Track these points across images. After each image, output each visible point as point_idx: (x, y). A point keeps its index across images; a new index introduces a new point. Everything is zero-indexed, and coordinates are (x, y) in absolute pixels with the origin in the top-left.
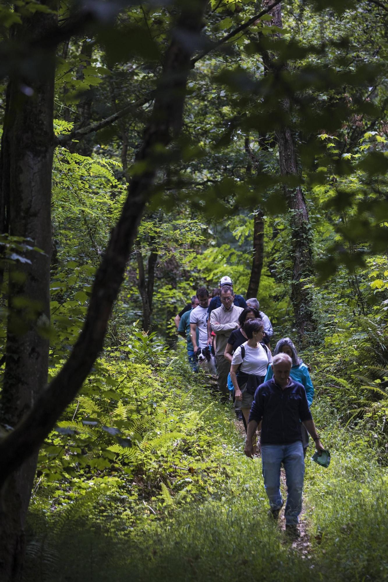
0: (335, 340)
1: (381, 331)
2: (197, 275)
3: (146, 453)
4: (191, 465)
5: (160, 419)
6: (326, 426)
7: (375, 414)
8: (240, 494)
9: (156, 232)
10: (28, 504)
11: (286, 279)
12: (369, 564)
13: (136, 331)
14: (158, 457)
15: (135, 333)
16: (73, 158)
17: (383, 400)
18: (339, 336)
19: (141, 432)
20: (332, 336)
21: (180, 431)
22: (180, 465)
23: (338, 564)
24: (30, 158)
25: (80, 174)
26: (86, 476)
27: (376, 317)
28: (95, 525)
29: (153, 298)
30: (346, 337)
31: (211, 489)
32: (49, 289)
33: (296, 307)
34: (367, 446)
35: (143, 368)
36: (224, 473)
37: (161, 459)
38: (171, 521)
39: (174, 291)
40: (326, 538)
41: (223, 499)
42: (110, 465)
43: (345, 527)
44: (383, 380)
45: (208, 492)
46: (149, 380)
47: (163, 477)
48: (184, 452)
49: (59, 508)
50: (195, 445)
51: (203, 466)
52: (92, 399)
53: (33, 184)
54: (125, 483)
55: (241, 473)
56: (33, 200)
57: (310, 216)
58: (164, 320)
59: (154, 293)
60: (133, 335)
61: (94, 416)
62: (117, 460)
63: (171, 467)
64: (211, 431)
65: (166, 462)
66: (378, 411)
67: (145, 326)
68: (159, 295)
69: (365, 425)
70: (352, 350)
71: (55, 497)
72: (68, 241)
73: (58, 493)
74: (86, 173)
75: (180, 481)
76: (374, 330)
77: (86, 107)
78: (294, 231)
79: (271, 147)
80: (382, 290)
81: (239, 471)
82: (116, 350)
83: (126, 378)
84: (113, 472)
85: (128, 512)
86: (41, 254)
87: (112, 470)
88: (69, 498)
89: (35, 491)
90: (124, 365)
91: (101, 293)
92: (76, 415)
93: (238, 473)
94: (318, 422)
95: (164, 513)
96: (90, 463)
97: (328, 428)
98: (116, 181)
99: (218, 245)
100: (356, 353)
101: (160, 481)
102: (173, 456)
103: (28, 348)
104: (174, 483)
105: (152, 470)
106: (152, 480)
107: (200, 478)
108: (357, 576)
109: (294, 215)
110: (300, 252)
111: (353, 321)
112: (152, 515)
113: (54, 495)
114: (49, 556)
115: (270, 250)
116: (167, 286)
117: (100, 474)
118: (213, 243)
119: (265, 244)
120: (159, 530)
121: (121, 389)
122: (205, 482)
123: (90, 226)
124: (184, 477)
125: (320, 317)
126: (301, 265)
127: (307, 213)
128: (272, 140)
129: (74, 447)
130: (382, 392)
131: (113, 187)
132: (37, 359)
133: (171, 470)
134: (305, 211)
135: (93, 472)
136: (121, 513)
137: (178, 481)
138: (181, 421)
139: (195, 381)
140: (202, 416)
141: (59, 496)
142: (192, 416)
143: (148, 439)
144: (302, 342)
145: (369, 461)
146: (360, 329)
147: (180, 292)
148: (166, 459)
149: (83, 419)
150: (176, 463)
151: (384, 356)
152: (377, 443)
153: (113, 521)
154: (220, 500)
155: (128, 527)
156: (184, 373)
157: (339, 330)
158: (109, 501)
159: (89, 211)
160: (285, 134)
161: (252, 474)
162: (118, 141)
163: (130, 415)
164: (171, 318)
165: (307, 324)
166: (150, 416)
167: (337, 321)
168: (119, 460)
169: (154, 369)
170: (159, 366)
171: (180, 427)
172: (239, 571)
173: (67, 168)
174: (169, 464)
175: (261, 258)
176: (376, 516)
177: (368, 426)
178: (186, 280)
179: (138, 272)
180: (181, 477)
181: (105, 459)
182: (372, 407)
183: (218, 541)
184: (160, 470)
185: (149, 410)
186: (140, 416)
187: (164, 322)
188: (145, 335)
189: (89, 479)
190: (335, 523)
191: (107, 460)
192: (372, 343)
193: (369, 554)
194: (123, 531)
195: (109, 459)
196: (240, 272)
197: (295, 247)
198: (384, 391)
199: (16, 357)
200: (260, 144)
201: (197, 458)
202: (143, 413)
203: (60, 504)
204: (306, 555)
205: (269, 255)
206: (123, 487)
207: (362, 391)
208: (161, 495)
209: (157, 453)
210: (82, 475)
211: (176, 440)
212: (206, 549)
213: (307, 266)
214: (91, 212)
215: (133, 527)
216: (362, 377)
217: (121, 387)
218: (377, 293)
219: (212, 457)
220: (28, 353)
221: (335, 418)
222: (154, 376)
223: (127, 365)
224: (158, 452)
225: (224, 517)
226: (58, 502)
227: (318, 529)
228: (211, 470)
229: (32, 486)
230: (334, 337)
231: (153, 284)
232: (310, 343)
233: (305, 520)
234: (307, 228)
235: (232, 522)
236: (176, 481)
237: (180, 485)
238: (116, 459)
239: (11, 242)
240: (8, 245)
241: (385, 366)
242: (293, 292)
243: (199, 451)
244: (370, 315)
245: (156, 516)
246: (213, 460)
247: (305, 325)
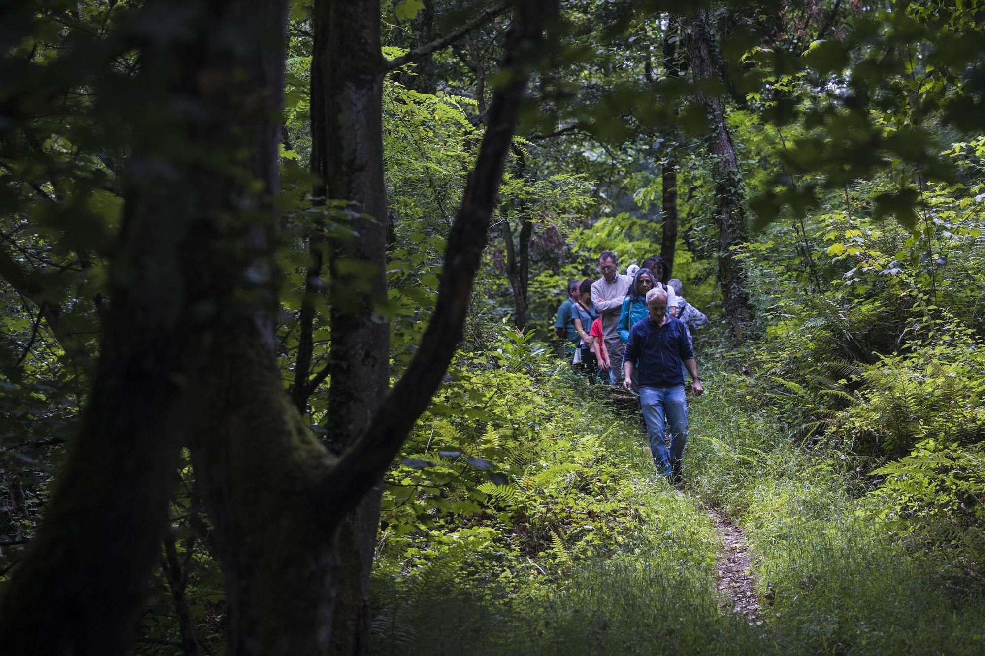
0: (781, 330)
1: (844, 314)
2: (586, 254)
3: (528, 493)
4: (590, 507)
5: (545, 445)
6: (774, 448)
7: (840, 427)
8: (659, 544)
9: (528, 193)
10: (370, 568)
11: (710, 250)
12: (841, 628)
13: (507, 330)
14: (544, 498)
15: (506, 332)
16: (411, 97)
17: (850, 407)
18: (785, 324)
19: (520, 463)
20: (777, 325)
21: (573, 462)
22: (575, 507)
23: (799, 629)
24: (351, 91)
25: (421, 118)
26: (447, 528)
27: (837, 294)
28: (463, 592)
29: (529, 289)
30: (796, 325)
31: (620, 539)
32: (386, 271)
33: (726, 289)
34: (831, 471)
35: (519, 378)
36: (637, 516)
37: (548, 500)
38: (567, 582)
39: (557, 278)
40: (780, 597)
41: (637, 551)
42: (480, 511)
43: (805, 579)
44: (849, 380)
45: (616, 542)
46: (528, 394)
47: (553, 525)
48: (580, 490)
49: (413, 571)
50: (594, 481)
51: (607, 507)
52: (452, 424)
53: (357, 126)
54: (502, 534)
55: (660, 516)
56: (358, 148)
57: (738, 163)
58: (544, 319)
59: (530, 282)
60: (503, 335)
61: (456, 444)
62: (489, 505)
63: (563, 510)
64: (616, 461)
65: (557, 504)
66: (844, 424)
67: (519, 322)
68: (536, 285)
69: (827, 444)
70: (805, 341)
71: (407, 558)
72: (408, 211)
73: (411, 551)
74: (429, 116)
75: (576, 529)
76: (835, 312)
77: (425, 28)
78: (719, 184)
79: (682, 70)
80: (844, 257)
81: (657, 513)
82: (481, 355)
83: (496, 392)
84: (485, 521)
85: (508, 573)
86: (373, 223)
87: (482, 519)
88: (426, 557)
89: (379, 550)
90: (493, 375)
91: (457, 261)
92: (430, 446)
93: (656, 516)
94: (763, 443)
95: (556, 573)
96: (453, 508)
97: (777, 450)
98: (471, 125)
99: (613, 214)
100: (811, 345)
101: (550, 530)
102: (566, 494)
103: (360, 351)
104: (569, 533)
105: (537, 516)
106: (538, 529)
107: (603, 524)
108: (826, 645)
109: (718, 163)
110: (727, 212)
111: (805, 303)
112: (541, 576)
113: (405, 554)
114: (403, 634)
115: (685, 216)
116: (547, 271)
117: (466, 524)
118: (608, 210)
119: (678, 208)
120: (551, 595)
121: (489, 409)
122: (612, 529)
123: (438, 188)
124: (582, 523)
125: (759, 300)
126: (730, 230)
127: (735, 159)
128: (683, 61)
129: (429, 487)
130: (849, 397)
131: (466, 133)
132: (373, 366)
133: (564, 514)
134: (733, 156)
135: (457, 522)
136: (498, 576)
137: (574, 529)
138: (574, 448)
139: (591, 396)
140: (603, 441)
141: (412, 555)
142: (590, 442)
143: (531, 474)
144: (735, 336)
145: (835, 491)
146: (815, 313)
147: (564, 279)
148: (556, 500)
149: (440, 449)
150: (570, 505)
151: (849, 348)
152: (845, 467)
153: (489, 585)
154: (633, 552)
155: (508, 593)
156: (576, 386)
157: (786, 316)
158: (480, 559)
159: (435, 167)
160: (700, 52)
161: (676, 516)
162: (470, 74)
163: (504, 442)
164: (553, 316)
165: (741, 312)
166: (531, 443)
167: (783, 304)
168: (492, 504)
169: (534, 379)
170: (540, 375)
171: (573, 457)
172: (663, 644)
173: (404, 111)
174: (560, 506)
175: (674, 227)
176: (848, 563)
177: (832, 444)
178: (572, 263)
179: (505, 254)
180: (577, 523)
181: (473, 501)
182: (835, 418)
183: (632, 606)
184: (548, 515)
185: (530, 434)
186: (517, 443)
187: (545, 322)
188: (519, 335)
189: (452, 531)
190: (793, 576)
191: (476, 503)
192: (833, 330)
193: (840, 614)
194: (502, 599)
195: (478, 502)
196: (644, 249)
197: (721, 206)
198: (852, 395)
199: (344, 365)
200: (666, 65)
201: (599, 497)
202: (521, 439)
203: (414, 566)
204: (753, 620)
205: (684, 222)
206: (499, 540)
207: (822, 397)
208: (552, 548)
209: (543, 493)
210: (442, 527)
211: (568, 475)
212: (618, 617)
213: (738, 232)
214: (440, 169)
215: (515, 593)
216: (820, 378)
217: (491, 406)
218: (836, 262)
219: (619, 496)
220: (360, 359)
221: (786, 436)
222: (535, 388)
223: (497, 374)
224: (545, 491)
225: (640, 575)
226: (410, 563)
227: (769, 586)
228: (618, 513)
229: (375, 543)
230: (780, 326)
231: (527, 269)
232: (746, 337)
233: (750, 575)
234: (737, 180)
235: (651, 580)
236: (572, 529)
237: (577, 535)
238: (488, 502)
239: (330, 207)
240: (326, 213)
241: (851, 362)
242: (720, 268)
243: (601, 488)
244: (828, 293)
245: (547, 578)
246: (620, 499)
247: (738, 312)
